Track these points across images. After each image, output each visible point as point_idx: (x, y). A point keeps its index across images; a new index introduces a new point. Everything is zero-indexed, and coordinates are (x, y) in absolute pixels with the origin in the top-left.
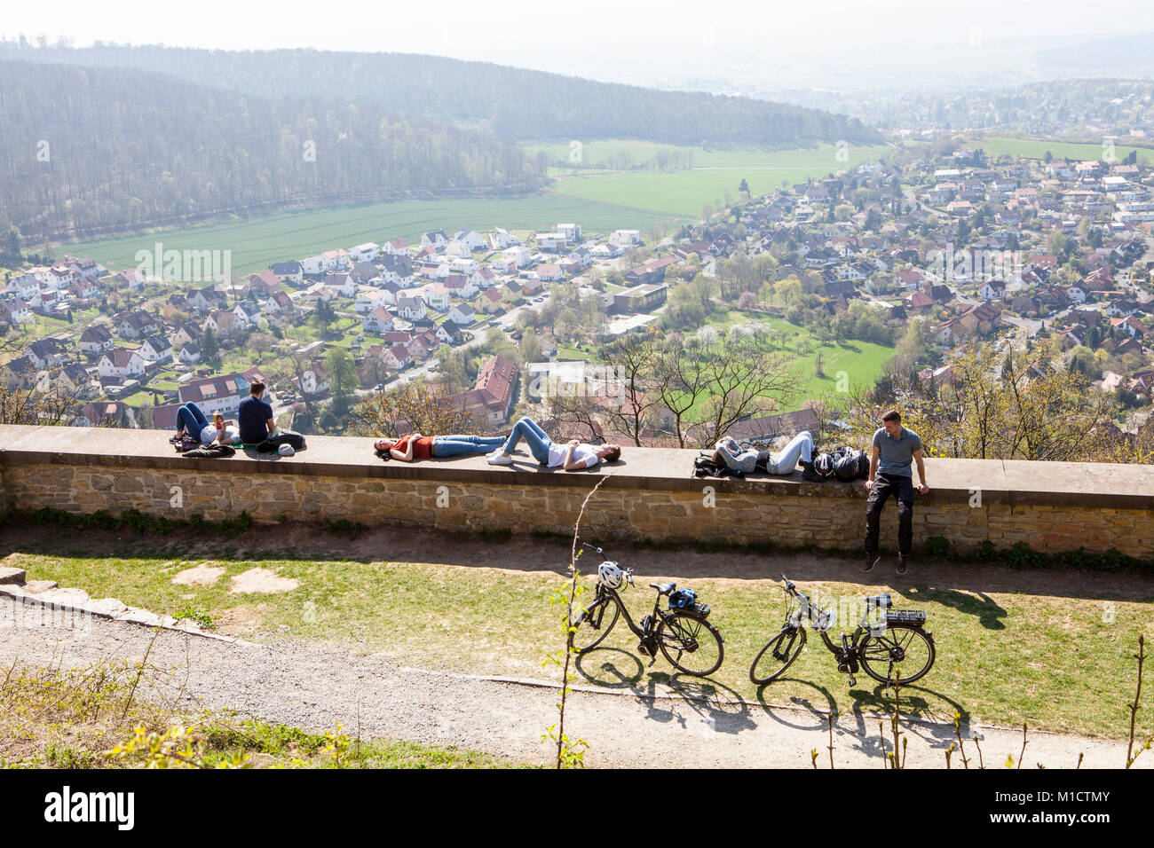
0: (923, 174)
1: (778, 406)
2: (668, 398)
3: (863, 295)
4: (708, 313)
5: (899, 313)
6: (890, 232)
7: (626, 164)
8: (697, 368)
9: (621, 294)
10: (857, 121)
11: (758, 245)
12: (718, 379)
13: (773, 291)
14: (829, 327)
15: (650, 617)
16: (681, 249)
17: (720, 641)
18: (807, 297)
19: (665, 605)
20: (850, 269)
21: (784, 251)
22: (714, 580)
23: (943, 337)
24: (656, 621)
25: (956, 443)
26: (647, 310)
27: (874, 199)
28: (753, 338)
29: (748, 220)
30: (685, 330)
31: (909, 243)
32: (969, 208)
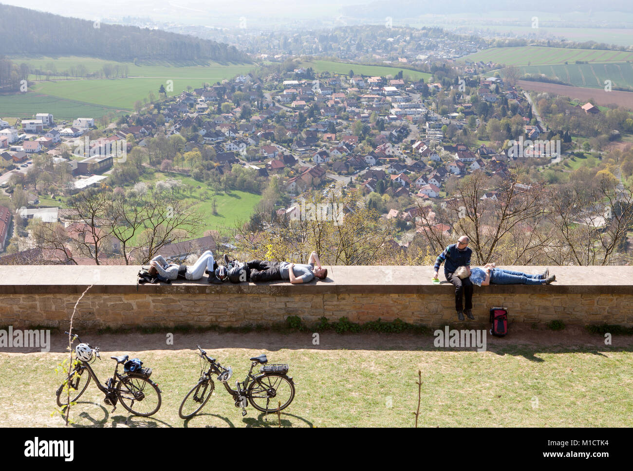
0: (276, 83)
1: (189, 235)
2: (117, 231)
3: (241, 161)
4: (141, 174)
5: (263, 172)
6: (257, 120)
7: (82, 73)
8: (136, 210)
9: (82, 162)
10: (234, 48)
11: (173, 128)
12: (150, 218)
13: (183, 159)
14: (220, 182)
15: (111, 379)
16: (122, 131)
17: (158, 392)
18: (205, 163)
19: (122, 370)
20: (232, 144)
21: (190, 133)
22: (153, 351)
23: (291, 188)
24: (116, 382)
25: (302, 256)
26: (99, 172)
27: (246, 99)
28: (171, 191)
29: (166, 112)
30: (126, 186)
31: (269, 128)
32: (305, 105)
